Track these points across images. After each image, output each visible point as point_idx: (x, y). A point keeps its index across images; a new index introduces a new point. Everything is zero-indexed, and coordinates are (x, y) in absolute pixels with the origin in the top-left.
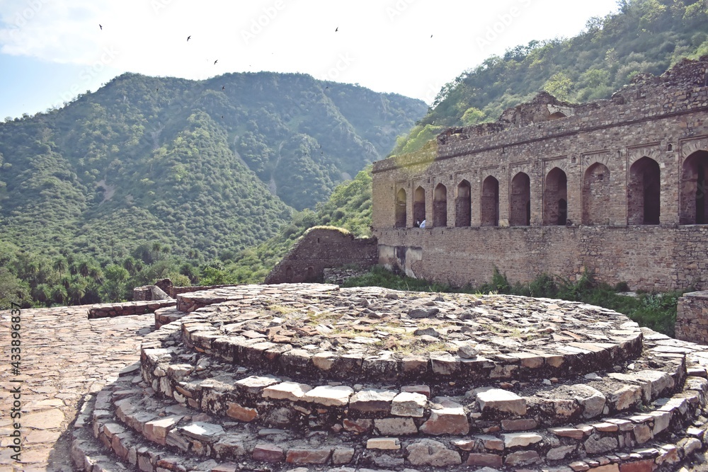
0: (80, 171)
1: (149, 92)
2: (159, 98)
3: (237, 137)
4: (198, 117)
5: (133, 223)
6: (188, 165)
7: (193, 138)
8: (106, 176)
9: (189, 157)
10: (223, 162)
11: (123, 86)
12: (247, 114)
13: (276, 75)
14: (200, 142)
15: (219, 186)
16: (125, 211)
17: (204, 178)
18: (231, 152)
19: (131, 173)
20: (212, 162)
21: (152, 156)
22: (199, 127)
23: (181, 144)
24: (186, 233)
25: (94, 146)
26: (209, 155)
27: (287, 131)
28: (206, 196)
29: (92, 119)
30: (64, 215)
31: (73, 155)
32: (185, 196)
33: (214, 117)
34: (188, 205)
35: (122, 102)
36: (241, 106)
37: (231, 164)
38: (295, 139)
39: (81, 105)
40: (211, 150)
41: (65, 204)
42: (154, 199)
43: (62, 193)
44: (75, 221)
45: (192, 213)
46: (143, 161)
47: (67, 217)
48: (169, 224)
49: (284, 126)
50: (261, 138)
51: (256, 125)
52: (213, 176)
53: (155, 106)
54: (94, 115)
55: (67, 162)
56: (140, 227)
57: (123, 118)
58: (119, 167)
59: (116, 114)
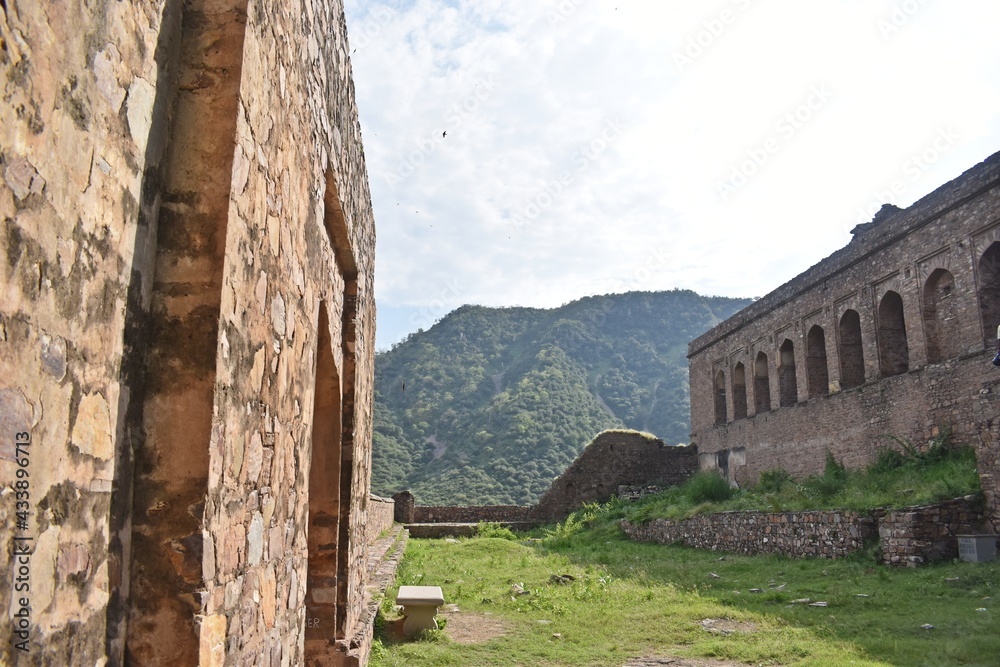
0: (407, 424)
1: (490, 326)
2: (502, 334)
3: (599, 376)
4: (548, 354)
5: (465, 487)
6: (535, 413)
7: (542, 380)
8: (437, 430)
9: (537, 403)
10: (580, 408)
11: (460, 322)
12: (611, 347)
13: (648, 294)
14: (551, 384)
15: (574, 437)
16: (456, 471)
17: (554, 428)
18: (591, 395)
19: (466, 426)
20: (566, 409)
21: (492, 403)
22: (550, 365)
23: (527, 387)
24: (530, 500)
25: (424, 394)
26: (562, 399)
27: (664, 365)
28: (557, 451)
29: (423, 362)
30: (384, 477)
31: (400, 405)
32: (530, 452)
33: (568, 354)
34: (533, 463)
35: (458, 340)
36: (604, 336)
37: (591, 410)
38: (676, 375)
39: (412, 346)
40: (565, 394)
41: (387, 464)
42: (492, 457)
43: (384, 451)
44: (398, 485)
45: (539, 474)
46: (481, 410)
47: (388, 481)
48: (509, 487)
49: (661, 360)
50: (630, 375)
51: (623, 359)
52: (567, 425)
53: (498, 343)
54: (426, 357)
55: (393, 415)
56: (473, 492)
57: (459, 358)
58: (453, 418)
59: (451, 355)
